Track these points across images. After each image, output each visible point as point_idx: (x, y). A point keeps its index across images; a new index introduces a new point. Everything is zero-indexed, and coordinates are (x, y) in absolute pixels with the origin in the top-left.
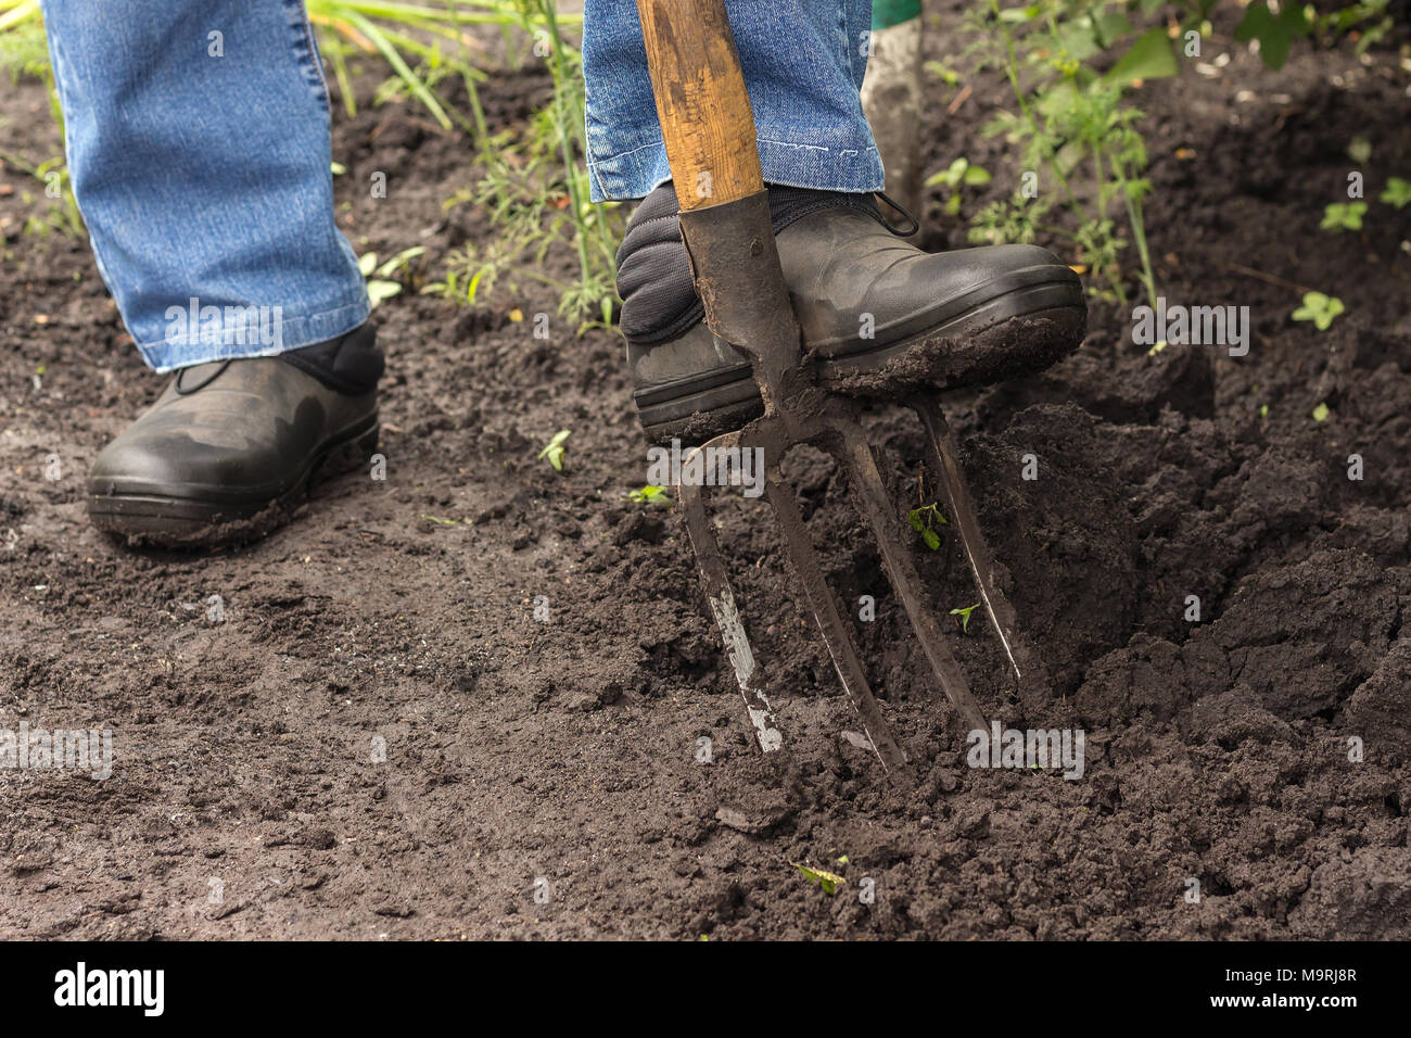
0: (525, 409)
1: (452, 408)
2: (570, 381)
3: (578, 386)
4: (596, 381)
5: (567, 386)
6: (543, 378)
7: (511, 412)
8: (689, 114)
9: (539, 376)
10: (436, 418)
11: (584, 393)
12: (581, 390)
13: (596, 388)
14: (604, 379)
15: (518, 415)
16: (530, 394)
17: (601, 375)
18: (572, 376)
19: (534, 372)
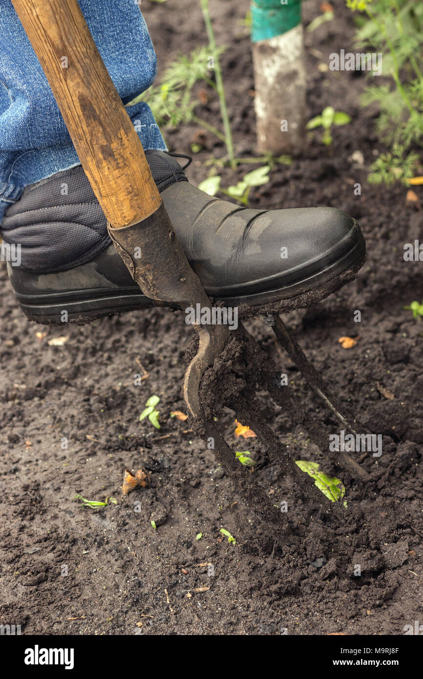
0: (110, 358)
1: (57, 363)
2: (132, 328)
3: (140, 332)
4: (151, 327)
5: (131, 333)
6: (114, 328)
7: (101, 364)
8: (118, 164)
9: (111, 328)
10: (52, 377)
11: (145, 338)
12: (142, 335)
13: (152, 333)
14: (156, 323)
15: (106, 365)
16: (109, 345)
17: (153, 321)
18: (134, 325)
19: (107, 326)
